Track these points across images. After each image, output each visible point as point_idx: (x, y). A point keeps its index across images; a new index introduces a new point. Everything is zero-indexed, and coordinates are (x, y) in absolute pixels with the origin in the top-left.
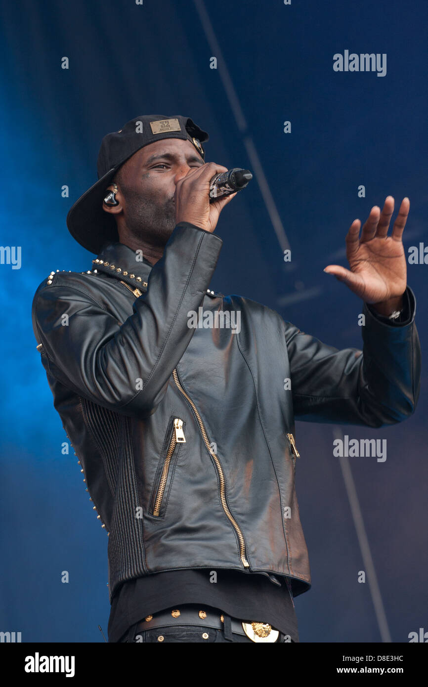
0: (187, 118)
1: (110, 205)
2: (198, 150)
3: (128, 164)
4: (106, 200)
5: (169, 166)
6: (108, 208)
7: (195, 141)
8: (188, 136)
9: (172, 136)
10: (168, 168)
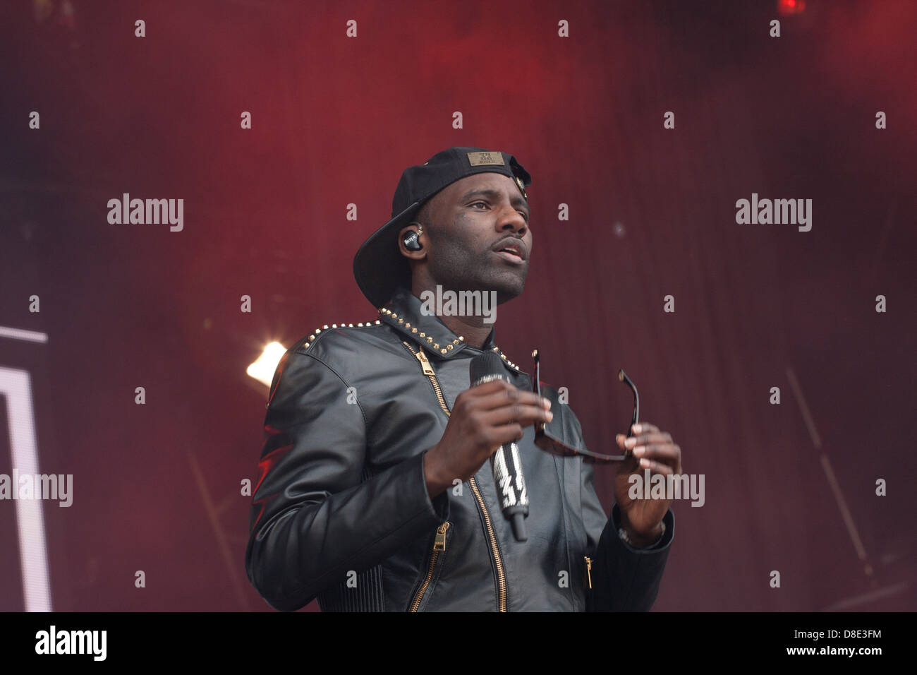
0: (511, 155)
1: (411, 248)
2: (522, 192)
3: (438, 198)
4: (407, 242)
5: (489, 206)
6: (409, 252)
7: (519, 182)
8: (513, 175)
9: (495, 170)
10: (488, 208)
